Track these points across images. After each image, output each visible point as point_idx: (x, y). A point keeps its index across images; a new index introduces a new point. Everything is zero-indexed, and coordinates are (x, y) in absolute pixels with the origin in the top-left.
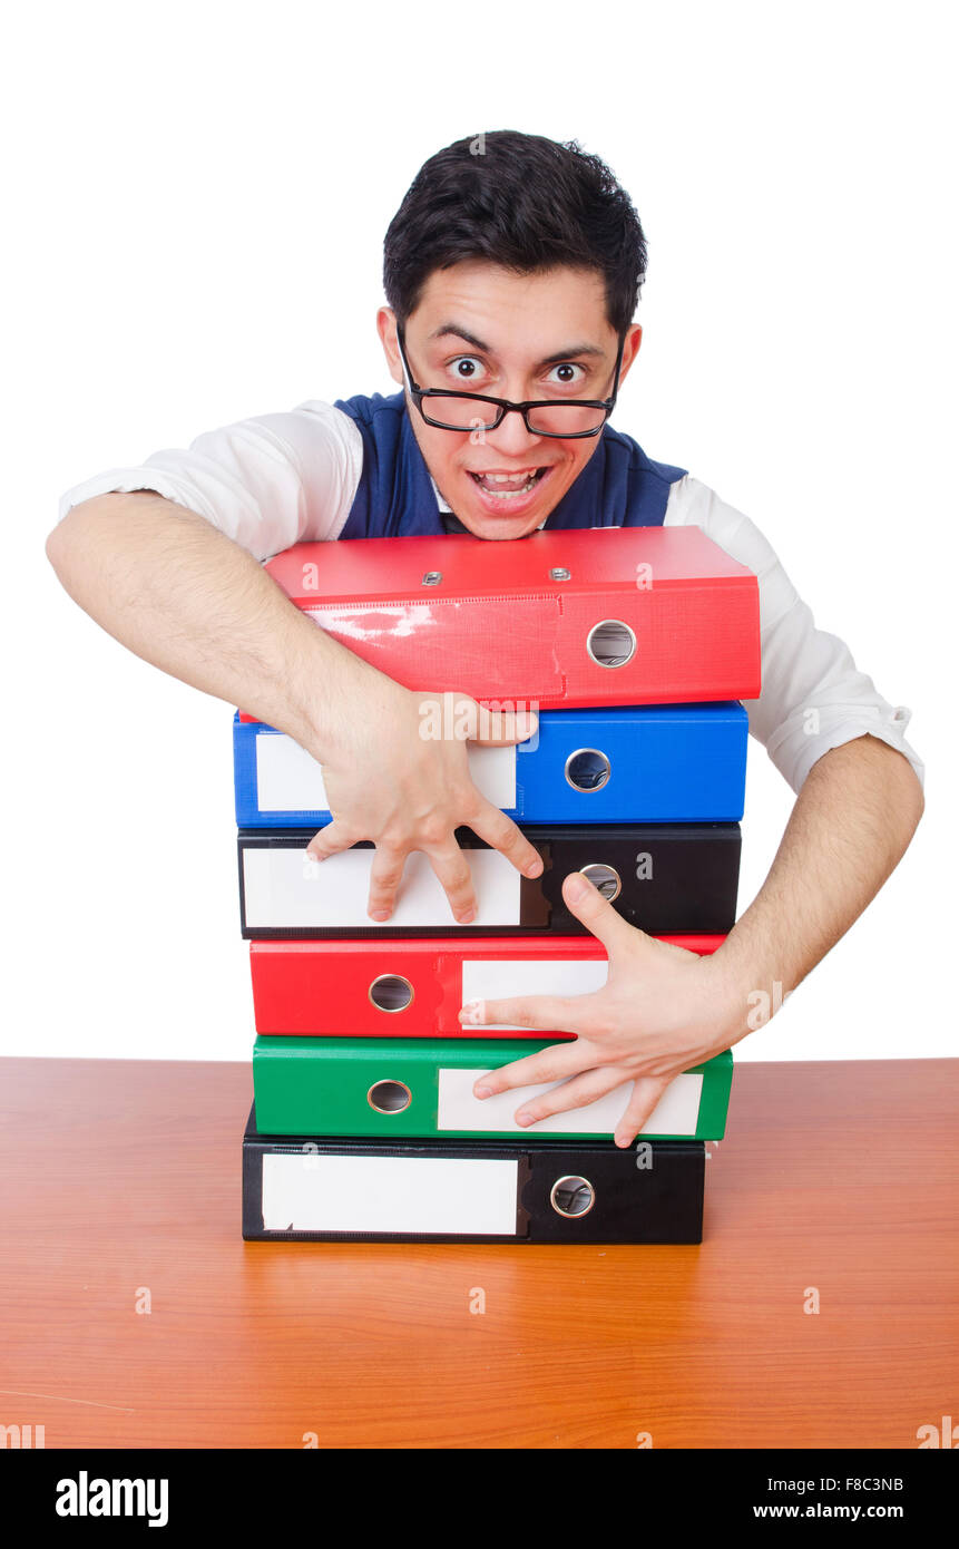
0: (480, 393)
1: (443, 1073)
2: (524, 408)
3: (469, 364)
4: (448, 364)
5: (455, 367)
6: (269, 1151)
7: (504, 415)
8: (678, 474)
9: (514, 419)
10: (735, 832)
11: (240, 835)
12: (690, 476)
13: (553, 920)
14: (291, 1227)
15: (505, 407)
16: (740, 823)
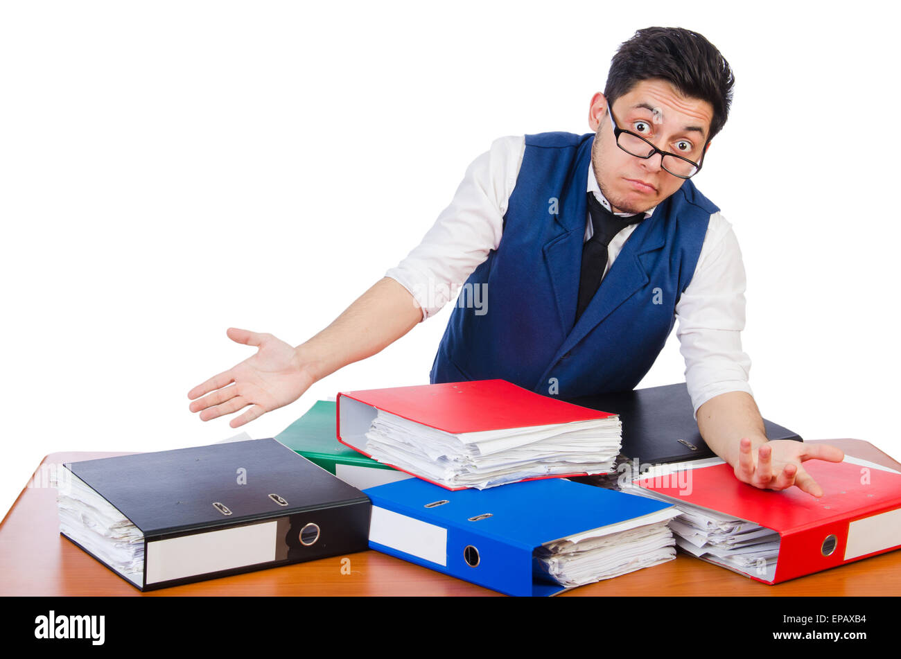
0: (647, 139)
2: (664, 154)
3: (642, 125)
4: (634, 123)
5: (636, 125)
7: (654, 154)
8: (716, 209)
9: (658, 156)
12: (721, 213)
15: (657, 151)
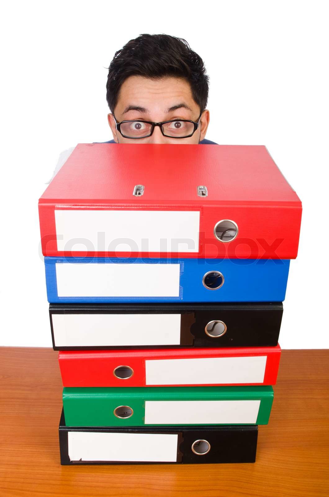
1: (147, 403)
6: (70, 431)
10: (281, 307)
11: (50, 308)
13: (195, 343)
14: (81, 459)
16: (283, 302)
